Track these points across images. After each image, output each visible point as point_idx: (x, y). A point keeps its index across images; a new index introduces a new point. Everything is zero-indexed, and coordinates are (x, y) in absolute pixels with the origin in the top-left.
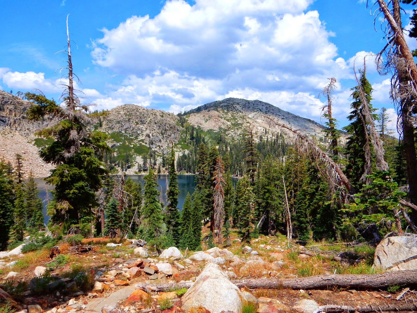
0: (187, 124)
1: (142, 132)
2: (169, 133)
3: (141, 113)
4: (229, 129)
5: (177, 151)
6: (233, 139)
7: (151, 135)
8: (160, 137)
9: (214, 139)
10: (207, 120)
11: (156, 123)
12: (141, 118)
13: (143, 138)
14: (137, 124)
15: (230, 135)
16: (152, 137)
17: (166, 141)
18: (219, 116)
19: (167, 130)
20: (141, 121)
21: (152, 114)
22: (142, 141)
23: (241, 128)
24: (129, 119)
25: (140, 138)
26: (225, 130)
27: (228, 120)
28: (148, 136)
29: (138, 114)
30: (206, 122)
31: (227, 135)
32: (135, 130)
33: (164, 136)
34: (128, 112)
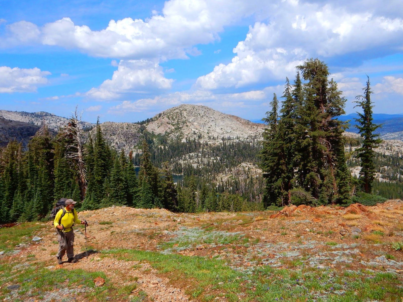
0: (145, 131)
1: (114, 141)
2: (130, 139)
3: (113, 128)
4: (172, 132)
5: (134, 151)
6: (172, 140)
7: (118, 142)
8: (125, 143)
9: (160, 141)
10: (159, 126)
11: (122, 134)
12: (113, 131)
13: (114, 145)
14: (111, 135)
15: (171, 137)
16: (119, 144)
17: (129, 145)
18: (167, 123)
19: (130, 138)
20: (113, 134)
21: (121, 128)
22: (113, 147)
23: (180, 131)
24: (106, 133)
25: (113, 145)
26: (169, 134)
27: (173, 125)
28: (117, 143)
29: (112, 128)
30: (158, 128)
31: (169, 137)
32: (109, 140)
33: (128, 142)
34: (106, 128)
